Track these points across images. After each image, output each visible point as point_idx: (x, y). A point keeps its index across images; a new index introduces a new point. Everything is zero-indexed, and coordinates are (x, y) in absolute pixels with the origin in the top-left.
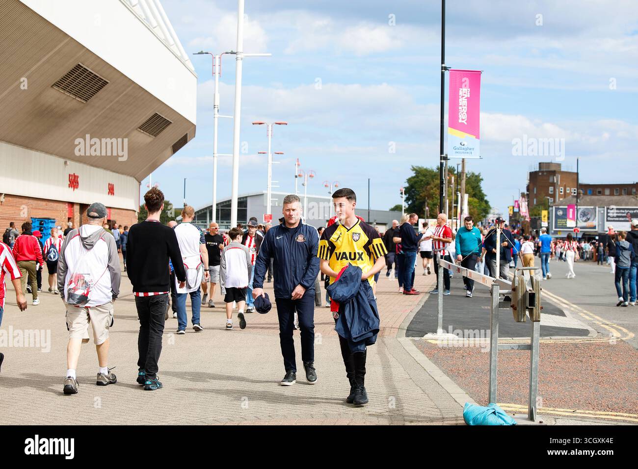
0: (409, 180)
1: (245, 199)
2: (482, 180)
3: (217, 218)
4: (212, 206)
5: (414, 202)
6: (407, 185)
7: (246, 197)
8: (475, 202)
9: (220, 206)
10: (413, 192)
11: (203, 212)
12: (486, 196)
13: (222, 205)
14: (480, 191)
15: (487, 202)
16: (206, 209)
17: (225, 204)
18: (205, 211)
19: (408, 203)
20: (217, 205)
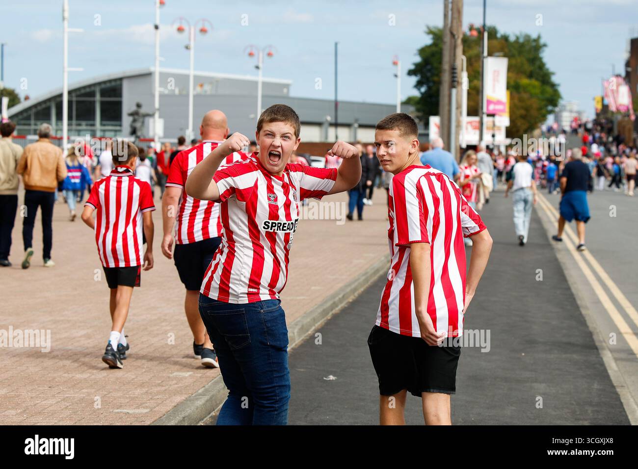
0: (422, 51)
1: (118, 83)
2: (545, 45)
3: (70, 118)
4: (61, 95)
5: (429, 88)
6: (418, 59)
7: (121, 79)
8: (534, 87)
9: (74, 95)
10: (429, 71)
11: (44, 106)
12: (553, 74)
13: (78, 93)
14: (542, 66)
15: (553, 86)
16: (49, 100)
17: (83, 91)
18: (48, 104)
19: (419, 89)
20: (70, 93)
